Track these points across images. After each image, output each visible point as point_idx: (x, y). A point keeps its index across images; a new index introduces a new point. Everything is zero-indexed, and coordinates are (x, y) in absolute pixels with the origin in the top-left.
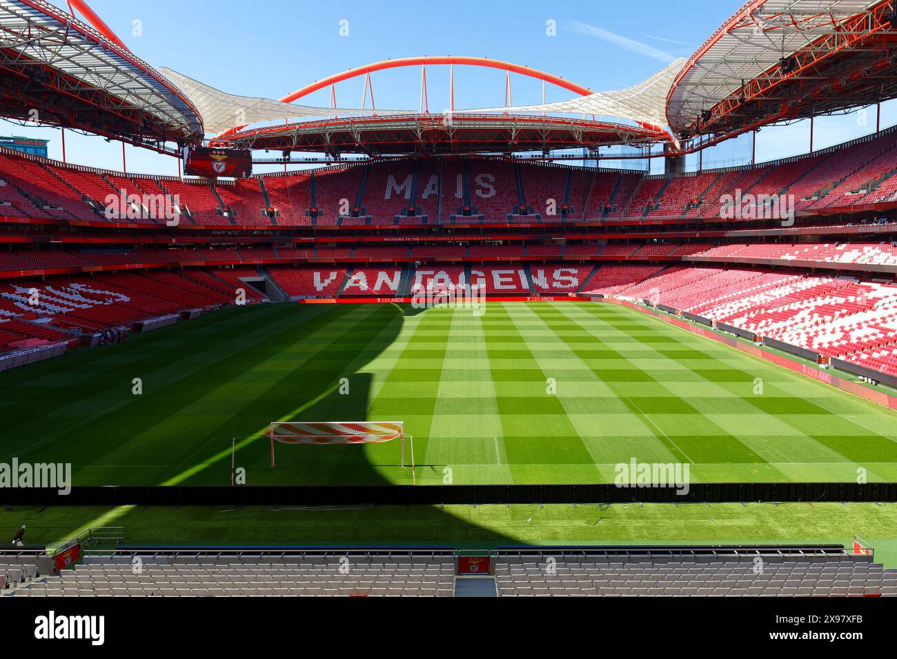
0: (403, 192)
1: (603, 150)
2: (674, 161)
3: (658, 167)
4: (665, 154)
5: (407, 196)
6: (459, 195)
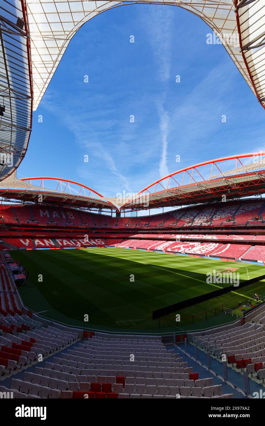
0: (46, 215)
1: (103, 210)
2: (118, 214)
3: (114, 215)
4: (116, 212)
5: (48, 216)
6: (64, 217)
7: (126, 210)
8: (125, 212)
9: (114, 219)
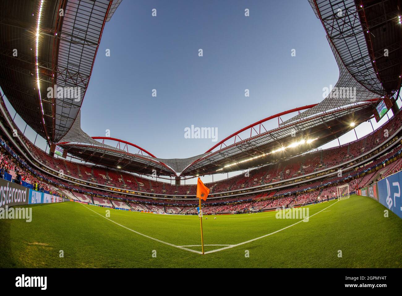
7: (187, 177)
8: (185, 179)
9: (173, 186)
